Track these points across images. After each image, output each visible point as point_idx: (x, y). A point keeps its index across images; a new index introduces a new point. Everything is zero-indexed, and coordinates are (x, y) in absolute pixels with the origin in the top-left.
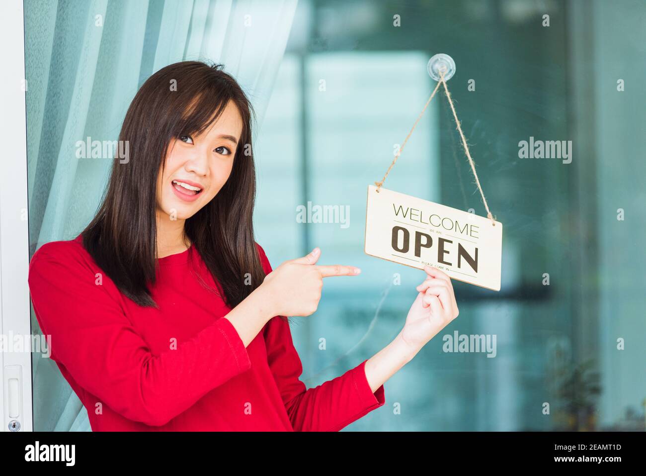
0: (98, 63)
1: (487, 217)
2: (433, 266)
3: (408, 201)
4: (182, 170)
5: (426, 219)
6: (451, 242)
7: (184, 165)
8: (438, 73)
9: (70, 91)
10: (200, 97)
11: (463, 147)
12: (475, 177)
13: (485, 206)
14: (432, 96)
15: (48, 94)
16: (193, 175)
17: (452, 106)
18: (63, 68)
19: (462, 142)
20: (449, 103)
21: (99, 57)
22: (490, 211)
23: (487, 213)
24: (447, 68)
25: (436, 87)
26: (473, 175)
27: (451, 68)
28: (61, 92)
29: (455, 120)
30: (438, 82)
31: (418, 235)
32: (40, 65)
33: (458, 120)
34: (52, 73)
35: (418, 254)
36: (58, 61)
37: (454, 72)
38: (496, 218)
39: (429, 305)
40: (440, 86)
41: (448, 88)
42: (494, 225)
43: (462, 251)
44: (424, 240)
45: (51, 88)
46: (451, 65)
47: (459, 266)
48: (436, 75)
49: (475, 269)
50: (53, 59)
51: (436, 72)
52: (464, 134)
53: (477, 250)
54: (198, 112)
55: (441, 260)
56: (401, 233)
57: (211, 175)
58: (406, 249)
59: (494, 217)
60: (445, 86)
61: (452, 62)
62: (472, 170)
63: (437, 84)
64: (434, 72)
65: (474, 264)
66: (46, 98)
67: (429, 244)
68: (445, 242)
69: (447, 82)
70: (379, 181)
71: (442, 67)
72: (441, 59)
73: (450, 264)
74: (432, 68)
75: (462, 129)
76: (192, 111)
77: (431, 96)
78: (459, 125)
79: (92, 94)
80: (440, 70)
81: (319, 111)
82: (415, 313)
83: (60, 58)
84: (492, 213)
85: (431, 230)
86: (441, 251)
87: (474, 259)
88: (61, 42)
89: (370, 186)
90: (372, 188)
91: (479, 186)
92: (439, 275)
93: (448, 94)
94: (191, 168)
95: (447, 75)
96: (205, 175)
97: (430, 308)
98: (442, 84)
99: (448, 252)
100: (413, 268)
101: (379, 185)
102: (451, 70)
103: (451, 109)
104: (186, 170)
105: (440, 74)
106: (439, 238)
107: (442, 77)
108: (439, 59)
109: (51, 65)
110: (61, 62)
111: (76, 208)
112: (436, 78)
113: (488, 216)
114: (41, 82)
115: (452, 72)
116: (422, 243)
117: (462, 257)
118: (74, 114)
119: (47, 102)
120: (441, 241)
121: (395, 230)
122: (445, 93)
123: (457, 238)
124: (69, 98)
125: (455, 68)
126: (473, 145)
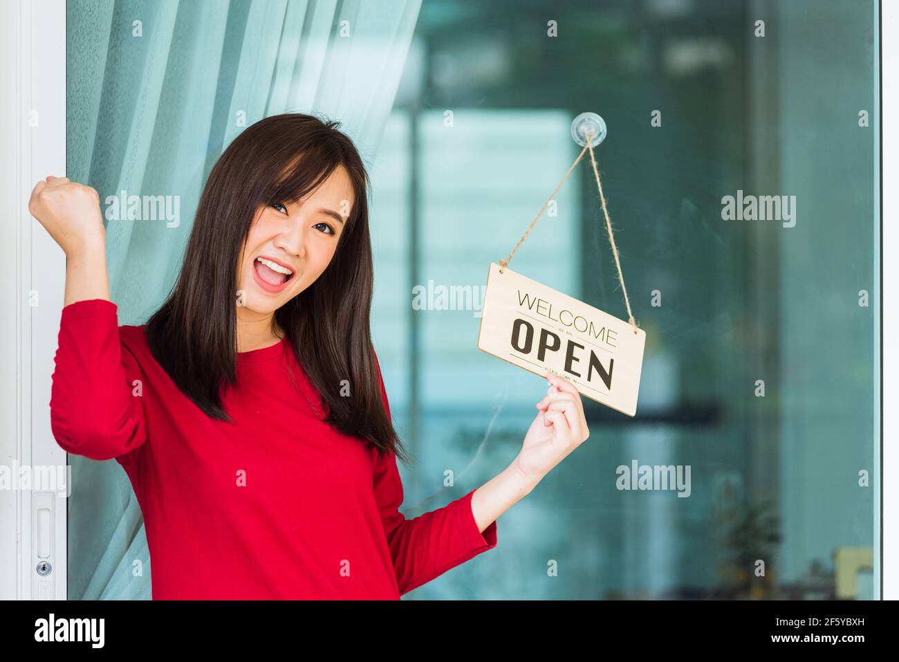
0: (158, 115)
1: (628, 322)
2: (559, 375)
3: (536, 290)
4: (270, 245)
5: (555, 315)
6: (583, 347)
7: (273, 238)
8: (585, 136)
9: (122, 149)
10: (302, 157)
11: (606, 232)
12: (618, 271)
13: (627, 308)
14: (576, 163)
15: (95, 153)
16: (282, 252)
17: (598, 180)
18: (113, 121)
19: (606, 225)
20: (595, 175)
21: (160, 107)
22: (632, 314)
23: (629, 317)
24: (596, 130)
25: (580, 153)
26: (616, 268)
27: (601, 131)
28: (111, 152)
29: (600, 198)
30: (583, 148)
31: (545, 333)
32: (86, 117)
33: (604, 197)
34: (99, 127)
35: (541, 357)
36: (107, 112)
37: (604, 136)
38: (639, 325)
39: (552, 423)
40: (585, 153)
41: (595, 156)
42: (636, 333)
43: (594, 361)
44: (550, 341)
45: (99, 145)
46: (601, 127)
47: (589, 379)
48: (582, 139)
49: (608, 385)
50: (102, 109)
51: (582, 135)
52: (609, 215)
53: (612, 361)
54: (296, 176)
55: (568, 368)
56: (523, 329)
57: (306, 255)
58: (527, 350)
59: (636, 323)
60: (592, 153)
61: (602, 124)
62: (615, 261)
63: (582, 150)
64: (579, 135)
65: (607, 379)
66: (93, 158)
67: (556, 347)
68: (575, 347)
69: (595, 149)
70: (504, 260)
71: (590, 129)
72: (588, 119)
73: (579, 375)
74: (577, 130)
75: (607, 210)
76: (288, 175)
77: (573, 163)
78: (604, 204)
79: (150, 155)
80: (586, 133)
81: (431, 183)
82: (535, 433)
83: (110, 109)
84: (635, 318)
85: (560, 330)
86: (570, 358)
87: (608, 372)
88: (112, 89)
89: (493, 265)
90: (495, 268)
91: (622, 282)
92: (564, 386)
93: (594, 164)
94: (281, 243)
95: (594, 140)
96: (298, 256)
97: (554, 428)
98: (588, 150)
99: (577, 360)
100: (534, 375)
101: (504, 265)
102: (600, 134)
103: (596, 183)
104: (274, 245)
105: (587, 137)
106: (569, 341)
107: (589, 142)
108: (586, 120)
109: (100, 117)
110: (112, 113)
111: (126, 296)
112: (582, 142)
113: (630, 320)
114: (86, 138)
115: (603, 135)
116: (547, 344)
117: (593, 367)
118: (127, 179)
119: (93, 164)
120: (571, 345)
121: (518, 323)
122: (591, 163)
123: (590, 344)
124: (121, 159)
125: (605, 131)
126: (618, 231)
